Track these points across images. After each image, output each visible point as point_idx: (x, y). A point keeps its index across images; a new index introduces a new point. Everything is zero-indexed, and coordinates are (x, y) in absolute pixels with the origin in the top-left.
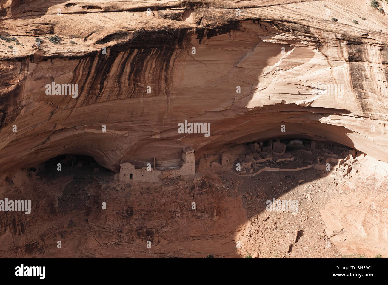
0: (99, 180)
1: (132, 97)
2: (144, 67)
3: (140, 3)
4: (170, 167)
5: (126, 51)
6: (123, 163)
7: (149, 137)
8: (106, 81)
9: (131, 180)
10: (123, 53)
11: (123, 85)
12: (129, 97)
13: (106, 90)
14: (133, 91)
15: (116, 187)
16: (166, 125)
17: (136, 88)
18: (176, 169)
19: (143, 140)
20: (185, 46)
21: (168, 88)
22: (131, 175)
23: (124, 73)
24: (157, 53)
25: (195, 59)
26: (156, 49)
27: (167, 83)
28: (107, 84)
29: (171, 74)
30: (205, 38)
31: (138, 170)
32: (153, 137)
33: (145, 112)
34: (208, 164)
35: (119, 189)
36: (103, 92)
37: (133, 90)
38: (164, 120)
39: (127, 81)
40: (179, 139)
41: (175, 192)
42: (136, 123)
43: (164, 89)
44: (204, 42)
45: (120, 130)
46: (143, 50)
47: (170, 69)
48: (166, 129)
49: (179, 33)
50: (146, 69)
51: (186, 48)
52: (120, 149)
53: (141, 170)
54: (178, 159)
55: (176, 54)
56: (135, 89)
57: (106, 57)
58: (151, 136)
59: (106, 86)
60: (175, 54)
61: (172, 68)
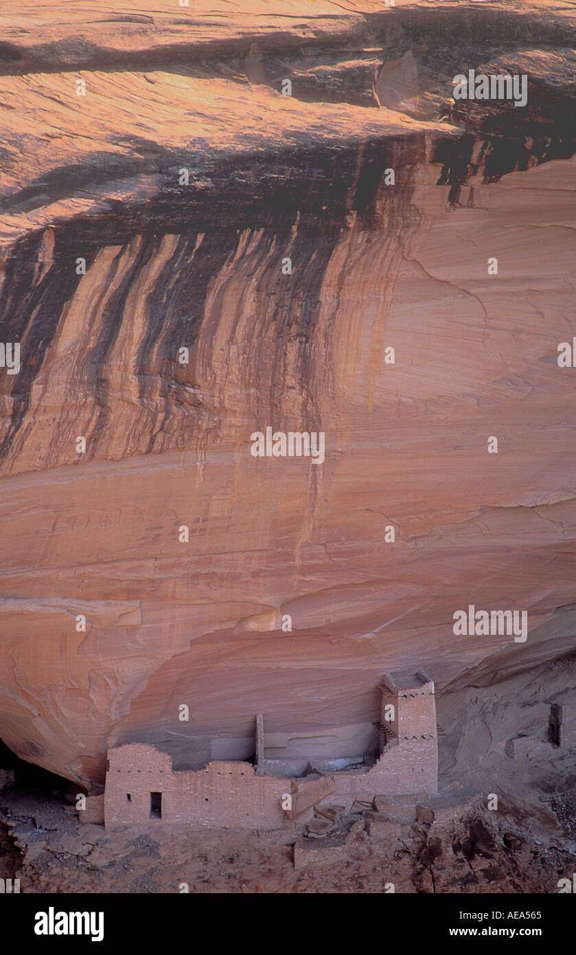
0: (13, 824)
1: (156, 447)
2: (207, 314)
3: (184, 27)
4: (331, 759)
5: (125, 244)
6: (119, 745)
7: (229, 625)
8: (40, 378)
9: (157, 822)
10: (110, 251)
11: (114, 395)
12: (144, 450)
13: (40, 418)
14: (158, 424)
15: (90, 853)
16: (307, 570)
17: (175, 409)
18: (355, 766)
19: (209, 639)
20: (386, 219)
21: (314, 405)
22: (156, 798)
23: (118, 343)
24: (262, 248)
25: (433, 273)
26: (258, 235)
27: (308, 383)
28: (45, 391)
29: (327, 344)
30: (476, 180)
31: (186, 776)
32: (252, 626)
33: (213, 514)
34: (499, 747)
35: (104, 862)
36: (28, 430)
37: (161, 416)
38: (297, 552)
39: (133, 380)
40: (369, 636)
41: (351, 871)
42: (173, 566)
43: (297, 412)
44: (471, 197)
45: (106, 596)
46: (200, 238)
47: (322, 324)
48: (307, 590)
49: (359, 161)
50: (217, 325)
51: (391, 224)
52: (105, 681)
53: (200, 773)
54: (362, 724)
55: (349, 256)
56: (168, 412)
57: (37, 270)
58: (242, 620)
59: (40, 399)
60: (341, 252)
61: (333, 317)
